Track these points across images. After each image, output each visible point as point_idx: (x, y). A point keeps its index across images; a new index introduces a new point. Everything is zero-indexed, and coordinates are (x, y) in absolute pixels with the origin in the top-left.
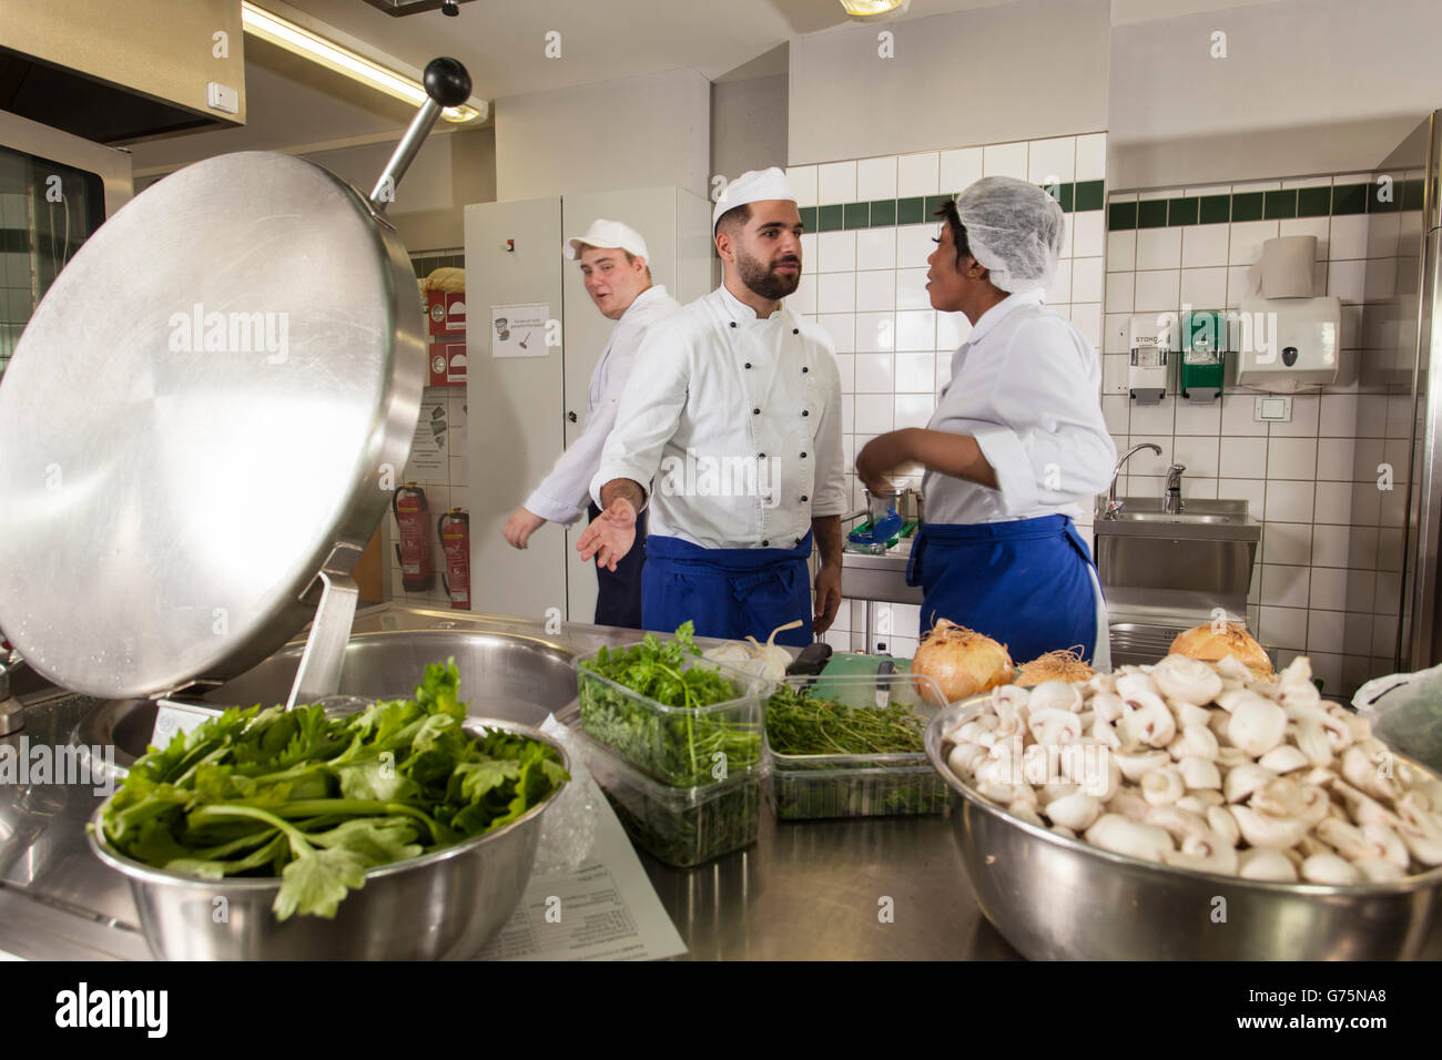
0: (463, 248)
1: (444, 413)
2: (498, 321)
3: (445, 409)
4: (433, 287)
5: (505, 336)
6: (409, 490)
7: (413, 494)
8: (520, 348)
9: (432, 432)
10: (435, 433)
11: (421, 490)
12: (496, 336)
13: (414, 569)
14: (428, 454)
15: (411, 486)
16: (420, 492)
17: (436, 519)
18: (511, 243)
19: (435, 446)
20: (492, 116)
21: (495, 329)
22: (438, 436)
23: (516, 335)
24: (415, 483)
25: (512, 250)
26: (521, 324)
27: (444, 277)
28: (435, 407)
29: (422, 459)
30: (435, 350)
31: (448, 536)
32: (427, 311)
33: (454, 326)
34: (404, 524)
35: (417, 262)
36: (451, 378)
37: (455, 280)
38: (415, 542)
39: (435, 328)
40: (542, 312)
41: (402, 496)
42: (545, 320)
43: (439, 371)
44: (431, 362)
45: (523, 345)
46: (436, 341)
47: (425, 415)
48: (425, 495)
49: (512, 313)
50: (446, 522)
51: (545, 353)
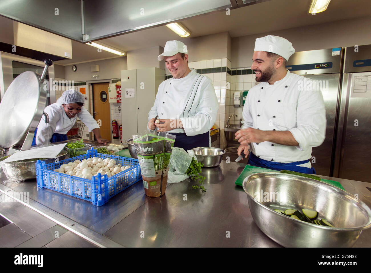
0: (120, 78)
2: (126, 91)
3: (120, 106)
4: (117, 85)
5: (127, 94)
6: (114, 121)
7: (115, 122)
9: (118, 111)
12: (126, 94)
13: (115, 135)
14: (118, 115)
16: (116, 121)
17: (119, 126)
18: (128, 77)
19: (119, 113)
22: (120, 111)
23: (129, 94)
25: (128, 79)
26: (130, 92)
27: (118, 83)
30: (118, 96)
31: (121, 129)
32: (116, 89)
33: (120, 92)
34: (113, 127)
35: (115, 80)
36: (120, 101)
37: (120, 84)
38: (115, 130)
39: (118, 92)
40: (133, 90)
41: (113, 122)
42: (134, 91)
43: (118, 100)
44: (117, 98)
45: (130, 96)
46: (118, 94)
47: (117, 108)
48: (117, 122)
49: (129, 90)
50: (120, 127)
51: (134, 97)
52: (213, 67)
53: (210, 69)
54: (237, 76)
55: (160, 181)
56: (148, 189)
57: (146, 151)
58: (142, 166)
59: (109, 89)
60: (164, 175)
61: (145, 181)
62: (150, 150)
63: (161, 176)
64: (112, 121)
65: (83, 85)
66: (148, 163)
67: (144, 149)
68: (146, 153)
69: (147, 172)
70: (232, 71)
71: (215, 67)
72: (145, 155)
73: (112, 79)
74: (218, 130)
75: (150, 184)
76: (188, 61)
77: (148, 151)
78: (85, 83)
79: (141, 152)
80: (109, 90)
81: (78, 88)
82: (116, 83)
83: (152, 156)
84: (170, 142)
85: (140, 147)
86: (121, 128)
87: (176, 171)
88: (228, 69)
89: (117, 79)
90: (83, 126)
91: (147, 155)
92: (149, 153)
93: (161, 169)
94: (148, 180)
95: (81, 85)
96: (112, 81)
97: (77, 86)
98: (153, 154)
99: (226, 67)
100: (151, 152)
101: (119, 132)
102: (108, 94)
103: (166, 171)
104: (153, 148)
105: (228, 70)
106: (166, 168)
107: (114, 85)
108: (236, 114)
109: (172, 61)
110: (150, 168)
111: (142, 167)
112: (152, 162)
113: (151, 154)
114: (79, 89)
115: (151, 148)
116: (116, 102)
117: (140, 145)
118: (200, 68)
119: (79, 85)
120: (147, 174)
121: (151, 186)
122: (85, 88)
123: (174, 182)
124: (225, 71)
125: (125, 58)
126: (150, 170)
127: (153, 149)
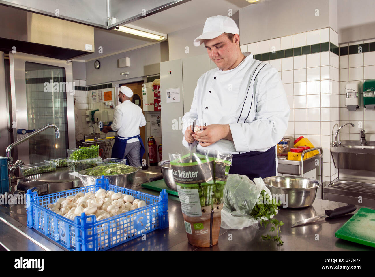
0: (159, 74)
1: (160, 118)
2: (168, 93)
3: (160, 116)
4: (154, 84)
5: (169, 97)
6: (151, 139)
7: (152, 140)
8: (173, 100)
9: (157, 123)
10: (158, 123)
11: (154, 139)
12: (167, 97)
13: (152, 160)
14: (156, 129)
15: (151, 138)
16: (153, 139)
17: (158, 146)
18: (170, 72)
19: (158, 127)
20: (168, 38)
21: (167, 95)
22: (159, 124)
23: (172, 97)
24: (152, 137)
25: (171, 74)
26: (173, 93)
27: (156, 81)
28: (157, 116)
29: (155, 130)
30: (156, 101)
31: (160, 151)
32: (154, 91)
33: (158, 94)
34: (150, 147)
35: (151, 77)
36: (159, 108)
37: (158, 82)
38: (152, 153)
39: (156, 95)
40: (178, 90)
41: (149, 140)
42: (179, 92)
43: (156, 106)
44: (154, 104)
45: (174, 99)
46: (156, 98)
47: (155, 118)
48: (155, 140)
49: (171, 91)
50: (160, 147)
51: (179, 101)
52: (305, 45)
53: (300, 48)
54: (350, 56)
55: (209, 223)
56: (191, 234)
57: (187, 177)
58: (182, 199)
59: (143, 91)
60: (215, 215)
61: (187, 223)
62: (194, 175)
63: (210, 215)
64: (148, 138)
65: (109, 87)
66: (191, 194)
67: (185, 175)
68: (188, 180)
69: (189, 208)
70: (341, 48)
71: (308, 45)
72: (186, 182)
73: (147, 77)
74: (319, 150)
75: (194, 226)
76: (239, 43)
77: (191, 177)
78: (111, 84)
79: (180, 178)
80: (143, 93)
81: (101, 92)
82: (152, 81)
83: (196, 185)
84: (223, 165)
85: (179, 172)
86: (161, 149)
87: (235, 210)
88: (332, 45)
89: (155, 76)
90: (109, 146)
91: (189, 182)
92: (191, 180)
93: (210, 204)
94: (191, 220)
95: (106, 88)
96: (148, 78)
97: (101, 90)
98: (197, 181)
99: (328, 43)
100: (194, 179)
101: (158, 155)
102: (142, 98)
103: (218, 208)
104: (197, 172)
105: (333, 47)
106: (218, 204)
107: (151, 84)
108: (351, 122)
109: (215, 45)
110: (194, 202)
111: (182, 201)
112: (196, 194)
113: (194, 182)
114: (103, 94)
115: (194, 173)
116: (154, 110)
117: (179, 169)
118: (282, 49)
119: (104, 88)
120: (189, 211)
121: (195, 230)
122: (111, 92)
123: (232, 228)
124: (327, 50)
125: (165, 44)
126: (194, 205)
127: (197, 174)
